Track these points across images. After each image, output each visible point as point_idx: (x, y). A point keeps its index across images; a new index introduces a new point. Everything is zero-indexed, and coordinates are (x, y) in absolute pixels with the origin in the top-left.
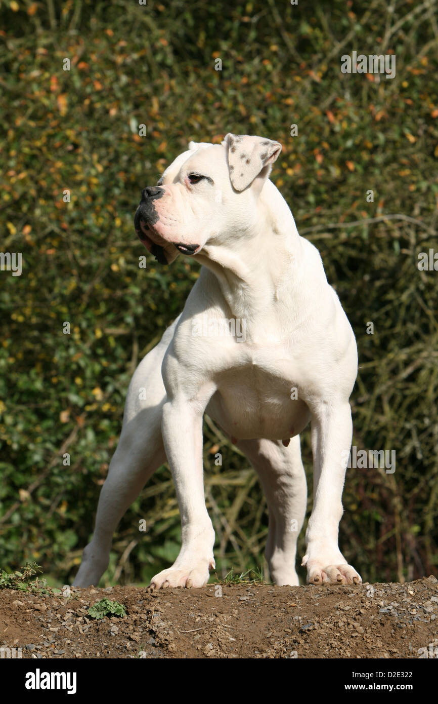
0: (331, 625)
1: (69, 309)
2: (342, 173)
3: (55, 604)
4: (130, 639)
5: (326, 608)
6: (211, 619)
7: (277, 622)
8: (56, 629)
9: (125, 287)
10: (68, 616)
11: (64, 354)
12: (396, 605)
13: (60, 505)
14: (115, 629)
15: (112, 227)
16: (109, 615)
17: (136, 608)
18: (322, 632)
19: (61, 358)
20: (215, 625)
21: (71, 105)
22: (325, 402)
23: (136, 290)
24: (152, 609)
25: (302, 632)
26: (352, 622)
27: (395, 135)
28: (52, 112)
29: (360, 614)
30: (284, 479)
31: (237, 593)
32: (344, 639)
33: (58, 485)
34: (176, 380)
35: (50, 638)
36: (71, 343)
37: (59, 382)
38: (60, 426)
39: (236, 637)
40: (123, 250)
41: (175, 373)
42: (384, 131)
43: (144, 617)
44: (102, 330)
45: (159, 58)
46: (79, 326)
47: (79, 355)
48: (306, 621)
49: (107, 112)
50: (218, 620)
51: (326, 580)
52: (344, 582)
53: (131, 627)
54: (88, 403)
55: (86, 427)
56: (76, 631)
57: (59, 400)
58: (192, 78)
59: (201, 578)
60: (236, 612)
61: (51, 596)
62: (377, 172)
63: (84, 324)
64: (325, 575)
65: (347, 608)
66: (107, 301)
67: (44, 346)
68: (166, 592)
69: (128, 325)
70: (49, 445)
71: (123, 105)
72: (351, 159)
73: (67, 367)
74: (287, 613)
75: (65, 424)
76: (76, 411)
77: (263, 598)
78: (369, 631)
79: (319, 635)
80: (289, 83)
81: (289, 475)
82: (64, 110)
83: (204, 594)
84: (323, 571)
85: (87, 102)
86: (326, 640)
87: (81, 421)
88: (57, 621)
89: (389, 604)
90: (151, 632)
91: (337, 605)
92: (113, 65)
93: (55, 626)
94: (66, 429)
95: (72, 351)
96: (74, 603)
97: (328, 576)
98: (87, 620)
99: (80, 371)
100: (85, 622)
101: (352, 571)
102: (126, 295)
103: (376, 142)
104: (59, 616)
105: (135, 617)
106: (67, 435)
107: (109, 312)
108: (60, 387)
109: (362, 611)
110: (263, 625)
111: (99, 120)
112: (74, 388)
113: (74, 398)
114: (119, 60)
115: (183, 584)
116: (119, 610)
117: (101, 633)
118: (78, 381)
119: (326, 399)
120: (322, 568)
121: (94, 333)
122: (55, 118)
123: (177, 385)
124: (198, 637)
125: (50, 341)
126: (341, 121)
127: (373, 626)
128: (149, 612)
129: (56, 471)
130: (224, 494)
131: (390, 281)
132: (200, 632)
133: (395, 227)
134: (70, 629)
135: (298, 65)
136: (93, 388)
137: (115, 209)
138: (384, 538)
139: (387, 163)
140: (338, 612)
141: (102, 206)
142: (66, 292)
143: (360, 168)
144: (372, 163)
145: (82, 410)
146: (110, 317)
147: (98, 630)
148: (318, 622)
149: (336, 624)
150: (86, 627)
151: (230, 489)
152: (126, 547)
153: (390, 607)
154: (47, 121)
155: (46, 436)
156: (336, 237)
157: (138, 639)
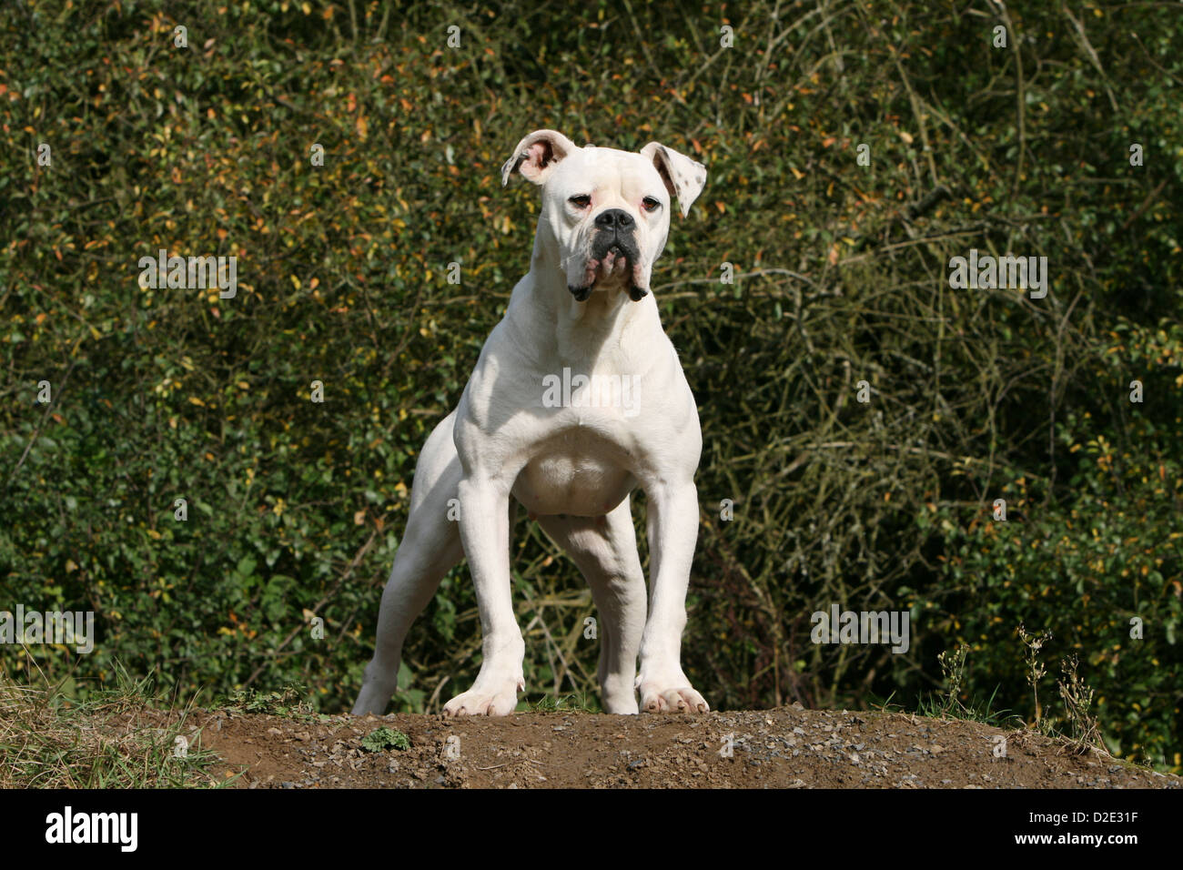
0: (667, 762)
1: (366, 382)
2: (711, 215)
3: (321, 733)
4: (414, 777)
5: (661, 740)
6: (517, 753)
7: (599, 757)
8: (321, 764)
9: (438, 357)
10: (337, 748)
11: (359, 440)
12: (750, 737)
13: (353, 628)
14: (395, 764)
15: (421, 281)
16: (389, 747)
17: (423, 739)
18: (655, 769)
19: (356, 444)
20: (521, 760)
21: (372, 131)
22: (662, 481)
23: (451, 362)
24: (443, 740)
25: (630, 770)
26: (694, 758)
27: (777, 171)
28: (349, 138)
29: (704, 747)
30: (617, 582)
31: (552, 722)
32: (683, 779)
33: (350, 603)
34: (475, 451)
35: (314, 774)
36: (369, 426)
37: (354, 475)
38: (353, 530)
39: (547, 776)
40: (435, 310)
41: (474, 443)
42: (764, 164)
43: (432, 749)
44: (407, 411)
45: (486, 74)
46: (380, 405)
47: (379, 441)
48: (635, 757)
49: (417, 137)
50: (525, 755)
51: (665, 707)
52: (687, 710)
53: (416, 763)
54: (390, 502)
55: (386, 533)
56: (346, 767)
57: (354, 497)
58: (524, 98)
59: (506, 703)
60: (549, 744)
61: (317, 723)
62: (754, 216)
63: (385, 403)
64: (663, 701)
65: (688, 741)
66: (414, 374)
67: (335, 430)
68: (461, 721)
69: (439, 403)
70: (339, 554)
71: (438, 130)
72: (723, 199)
73: (363, 456)
74: (612, 746)
75: (362, 527)
76: (374, 511)
77: (584, 729)
78: (715, 769)
79: (652, 773)
80: (645, 104)
81: (623, 577)
82: (363, 135)
83: (507, 723)
84: (661, 696)
85: (392, 125)
86: (661, 779)
87: (380, 524)
88: (323, 754)
89: (741, 736)
90: (441, 768)
91: (675, 737)
92: (427, 80)
93: (320, 760)
94: (361, 534)
95: (369, 436)
96: (346, 734)
97: (667, 702)
98: (361, 753)
99: (379, 462)
100: (358, 756)
101: (698, 697)
102: (438, 366)
103: (754, 179)
104: (325, 748)
105: (420, 750)
106: (362, 542)
107: (416, 388)
108: (354, 481)
109: (706, 744)
110: (581, 761)
111: (408, 148)
112: (371, 483)
113: (371, 495)
114: (434, 73)
115: (484, 711)
116: (401, 741)
117: (377, 770)
118: (378, 474)
119: (663, 475)
120: (659, 692)
121: (398, 414)
122: (352, 145)
123: (476, 458)
124: (499, 775)
125: (342, 424)
126: (710, 152)
127: (720, 763)
128: (438, 744)
129: (348, 586)
130: (561, 619)
131: (770, 354)
132: (502, 769)
133: (776, 284)
134: (339, 764)
135: (658, 81)
136: (396, 483)
137: (425, 259)
138: (759, 674)
139: (768, 206)
140: (676, 746)
141: (409, 256)
142: (364, 362)
143: (731, 210)
144: (749, 205)
145: (382, 510)
146: (418, 395)
147: (374, 766)
148: (651, 758)
149: (673, 761)
150: (359, 761)
151: (567, 613)
152: (437, 683)
153: (742, 740)
154: (343, 149)
155: (337, 542)
156: (703, 297)
157: (423, 776)
